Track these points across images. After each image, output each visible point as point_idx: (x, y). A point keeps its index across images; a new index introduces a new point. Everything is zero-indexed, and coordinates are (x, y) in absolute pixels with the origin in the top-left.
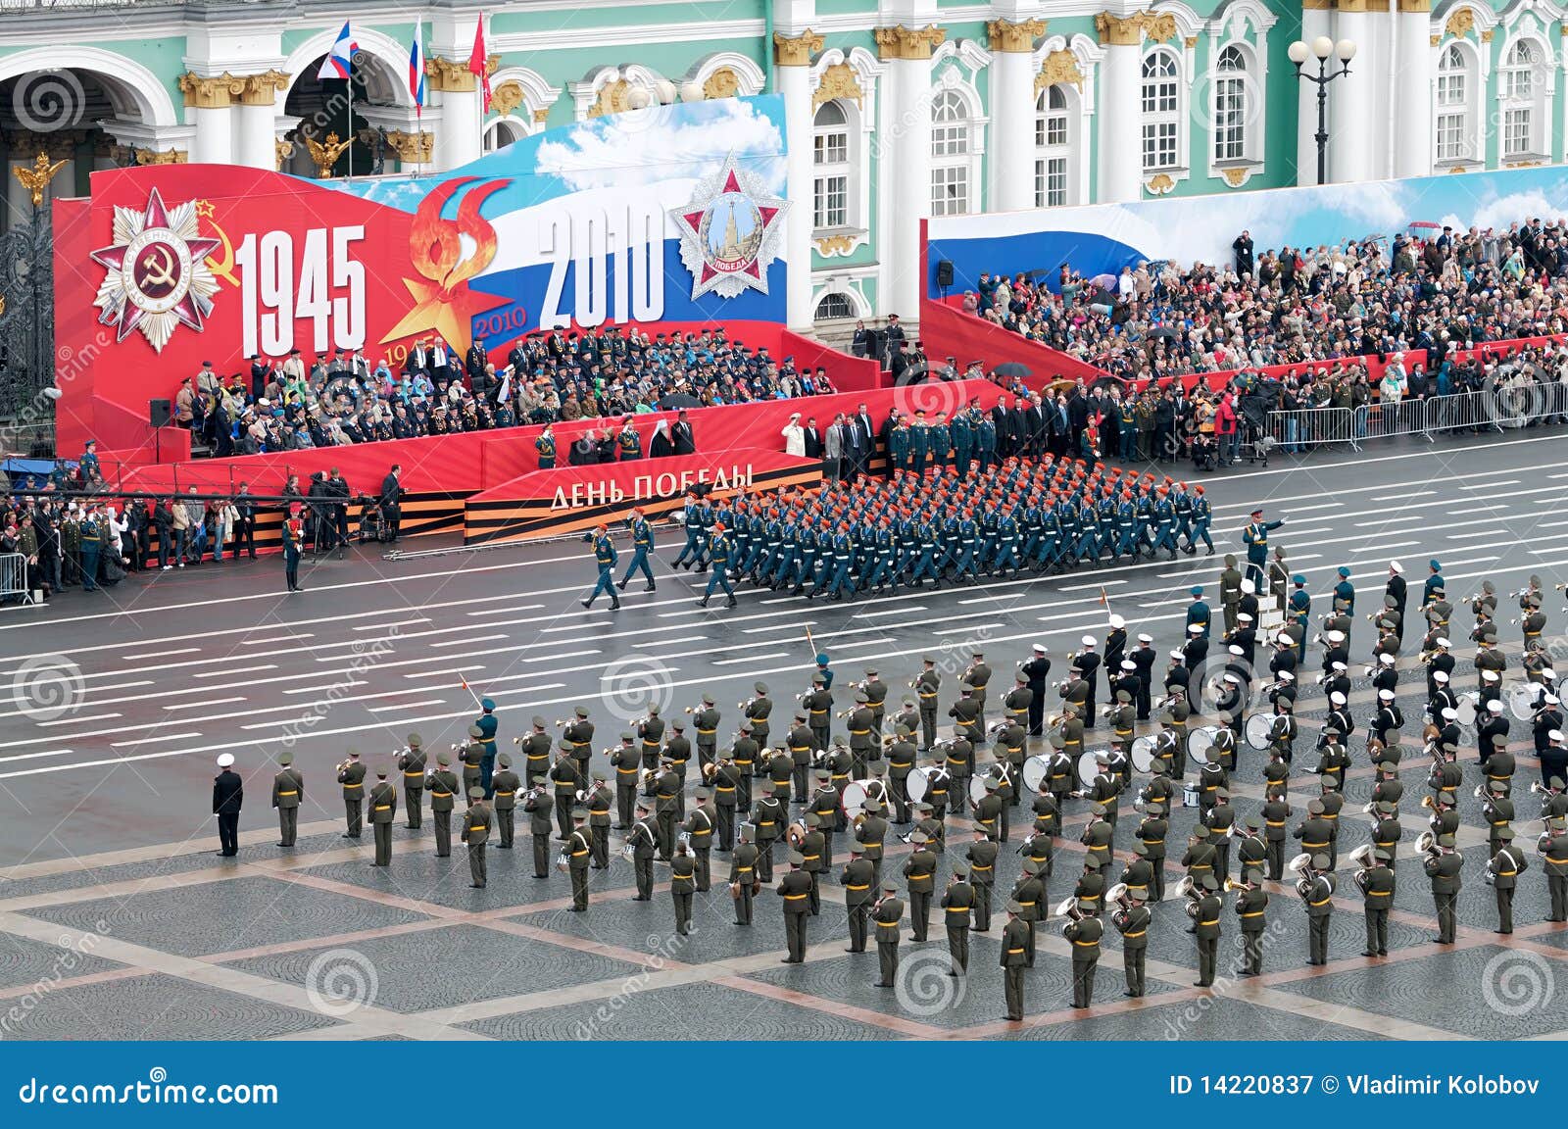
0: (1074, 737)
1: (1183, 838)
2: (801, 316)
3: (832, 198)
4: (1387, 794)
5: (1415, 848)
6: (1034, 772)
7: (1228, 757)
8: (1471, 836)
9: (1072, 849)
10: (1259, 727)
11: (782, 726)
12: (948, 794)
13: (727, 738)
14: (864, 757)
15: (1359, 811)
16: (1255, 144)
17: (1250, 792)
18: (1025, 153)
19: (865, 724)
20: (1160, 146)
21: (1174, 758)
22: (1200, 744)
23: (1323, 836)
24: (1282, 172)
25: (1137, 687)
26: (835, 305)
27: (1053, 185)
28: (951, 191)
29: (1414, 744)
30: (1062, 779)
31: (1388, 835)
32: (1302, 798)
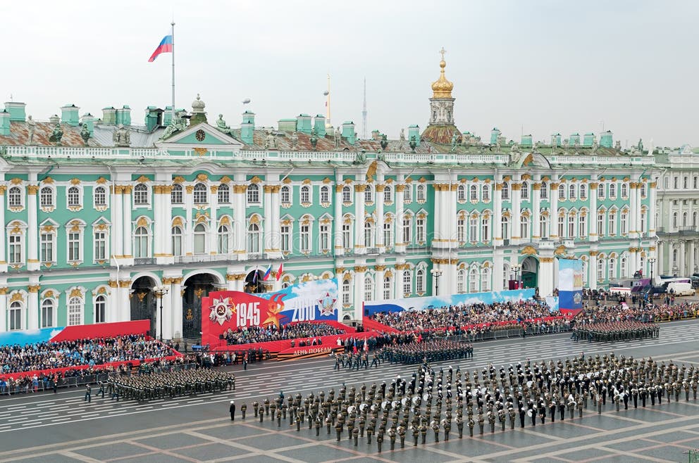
0: (391, 398)
1: (412, 418)
2: (340, 319)
3: (346, 297)
4: (450, 410)
5: (455, 420)
6: (384, 405)
7: (420, 402)
8: (465, 418)
9: (391, 420)
10: (425, 397)
11: (337, 396)
12: (367, 409)
13: (326, 398)
14: (352, 402)
15: (444, 413)
16: (424, 288)
17: (424, 409)
18: (381, 290)
19: (352, 396)
20: (407, 288)
21: (409, 402)
22: (415, 399)
23: (438, 418)
24: (429, 293)
25: (403, 389)
26: (347, 317)
27: (387, 295)
28: (368, 297)
29: (455, 401)
30: (389, 406)
31: (450, 417)
32: (434, 411)
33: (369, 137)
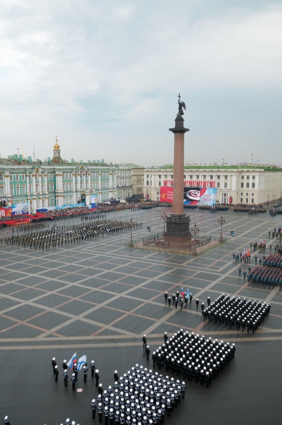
0: (45, 235)
1: (52, 240)
2: (29, 214)
3: (31, 207)
4: (62, 237)
5: (64, 239)
6: (43, 237)
7: (54, 235)
8: (67, 239)
9: (46, 241)
10: (55, 234)
11: (29, 235)
12: (39, 238)
13: (26, 236)
14: (34, 237)
15: (61, 238)
16: (54, 204)
17: (55, 237)
18: (41, 204)
19: (34, 235)
20: (49, 204)
21: (51, 236)
22: (52, 235)
23: (59, 240)
24: (55, 205)
25: (49, 232)
26: (32, 213)
27: (43, 206)
28: (37, 207)
29: (64, 235)
30: (45, 237)
31: (62, 239)
32: (58, 238)
33: (36, 161)
